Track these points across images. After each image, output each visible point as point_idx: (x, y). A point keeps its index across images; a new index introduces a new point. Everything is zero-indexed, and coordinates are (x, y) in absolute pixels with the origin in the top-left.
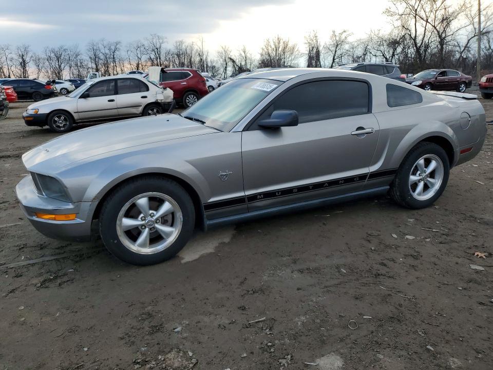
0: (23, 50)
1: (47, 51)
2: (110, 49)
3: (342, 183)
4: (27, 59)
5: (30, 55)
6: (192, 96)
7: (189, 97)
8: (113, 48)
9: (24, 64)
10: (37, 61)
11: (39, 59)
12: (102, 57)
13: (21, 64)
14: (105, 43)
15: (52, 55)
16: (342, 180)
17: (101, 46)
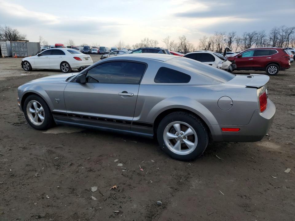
0: (232, 35)
1: (245, 35)
2: (286, 33)
3: (115, 122)
4: (233, 39)
5: (235, 37)
6: (274, 67)
7: (274, 68)
8: (289, 31)
9: (230, 43)
10: (238, 41)
11: (239, 40)
12: (279, 37)
13: (229, 42)
14: (284, 28)
15: (248, 37)
16: (115, 120)
17: (281, 30)
